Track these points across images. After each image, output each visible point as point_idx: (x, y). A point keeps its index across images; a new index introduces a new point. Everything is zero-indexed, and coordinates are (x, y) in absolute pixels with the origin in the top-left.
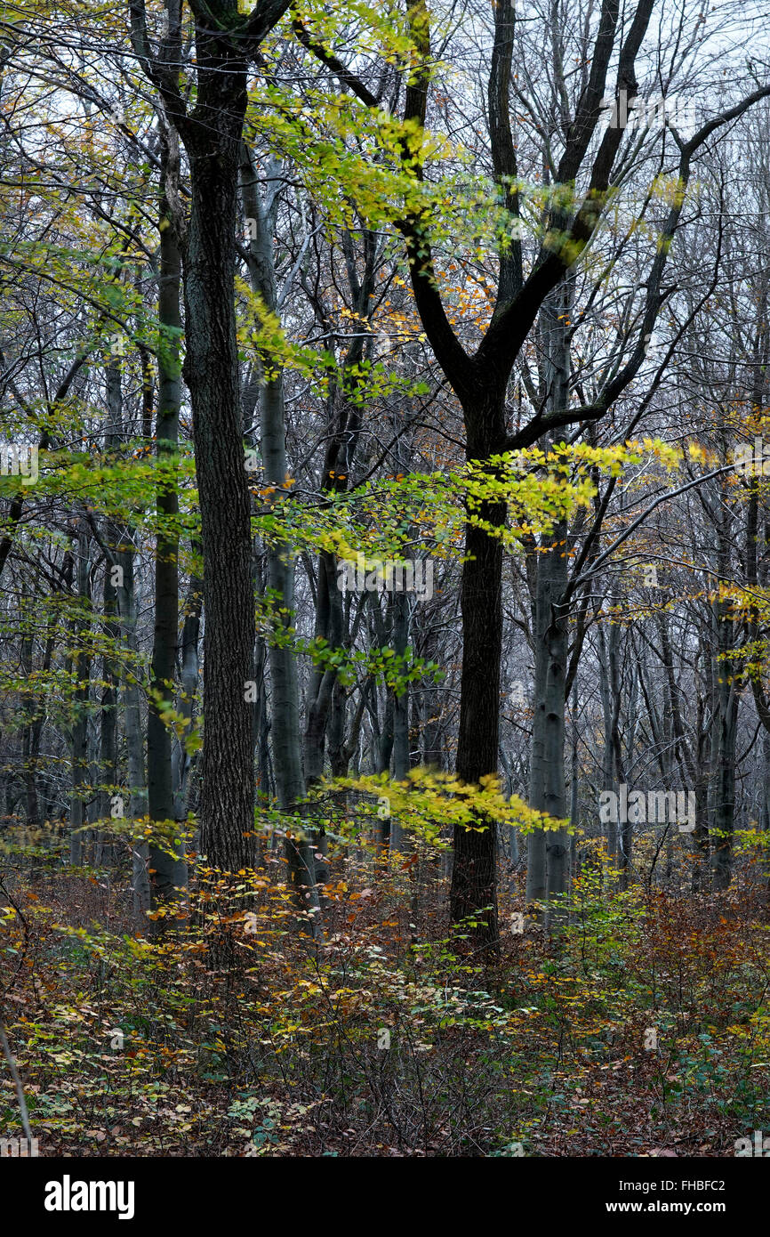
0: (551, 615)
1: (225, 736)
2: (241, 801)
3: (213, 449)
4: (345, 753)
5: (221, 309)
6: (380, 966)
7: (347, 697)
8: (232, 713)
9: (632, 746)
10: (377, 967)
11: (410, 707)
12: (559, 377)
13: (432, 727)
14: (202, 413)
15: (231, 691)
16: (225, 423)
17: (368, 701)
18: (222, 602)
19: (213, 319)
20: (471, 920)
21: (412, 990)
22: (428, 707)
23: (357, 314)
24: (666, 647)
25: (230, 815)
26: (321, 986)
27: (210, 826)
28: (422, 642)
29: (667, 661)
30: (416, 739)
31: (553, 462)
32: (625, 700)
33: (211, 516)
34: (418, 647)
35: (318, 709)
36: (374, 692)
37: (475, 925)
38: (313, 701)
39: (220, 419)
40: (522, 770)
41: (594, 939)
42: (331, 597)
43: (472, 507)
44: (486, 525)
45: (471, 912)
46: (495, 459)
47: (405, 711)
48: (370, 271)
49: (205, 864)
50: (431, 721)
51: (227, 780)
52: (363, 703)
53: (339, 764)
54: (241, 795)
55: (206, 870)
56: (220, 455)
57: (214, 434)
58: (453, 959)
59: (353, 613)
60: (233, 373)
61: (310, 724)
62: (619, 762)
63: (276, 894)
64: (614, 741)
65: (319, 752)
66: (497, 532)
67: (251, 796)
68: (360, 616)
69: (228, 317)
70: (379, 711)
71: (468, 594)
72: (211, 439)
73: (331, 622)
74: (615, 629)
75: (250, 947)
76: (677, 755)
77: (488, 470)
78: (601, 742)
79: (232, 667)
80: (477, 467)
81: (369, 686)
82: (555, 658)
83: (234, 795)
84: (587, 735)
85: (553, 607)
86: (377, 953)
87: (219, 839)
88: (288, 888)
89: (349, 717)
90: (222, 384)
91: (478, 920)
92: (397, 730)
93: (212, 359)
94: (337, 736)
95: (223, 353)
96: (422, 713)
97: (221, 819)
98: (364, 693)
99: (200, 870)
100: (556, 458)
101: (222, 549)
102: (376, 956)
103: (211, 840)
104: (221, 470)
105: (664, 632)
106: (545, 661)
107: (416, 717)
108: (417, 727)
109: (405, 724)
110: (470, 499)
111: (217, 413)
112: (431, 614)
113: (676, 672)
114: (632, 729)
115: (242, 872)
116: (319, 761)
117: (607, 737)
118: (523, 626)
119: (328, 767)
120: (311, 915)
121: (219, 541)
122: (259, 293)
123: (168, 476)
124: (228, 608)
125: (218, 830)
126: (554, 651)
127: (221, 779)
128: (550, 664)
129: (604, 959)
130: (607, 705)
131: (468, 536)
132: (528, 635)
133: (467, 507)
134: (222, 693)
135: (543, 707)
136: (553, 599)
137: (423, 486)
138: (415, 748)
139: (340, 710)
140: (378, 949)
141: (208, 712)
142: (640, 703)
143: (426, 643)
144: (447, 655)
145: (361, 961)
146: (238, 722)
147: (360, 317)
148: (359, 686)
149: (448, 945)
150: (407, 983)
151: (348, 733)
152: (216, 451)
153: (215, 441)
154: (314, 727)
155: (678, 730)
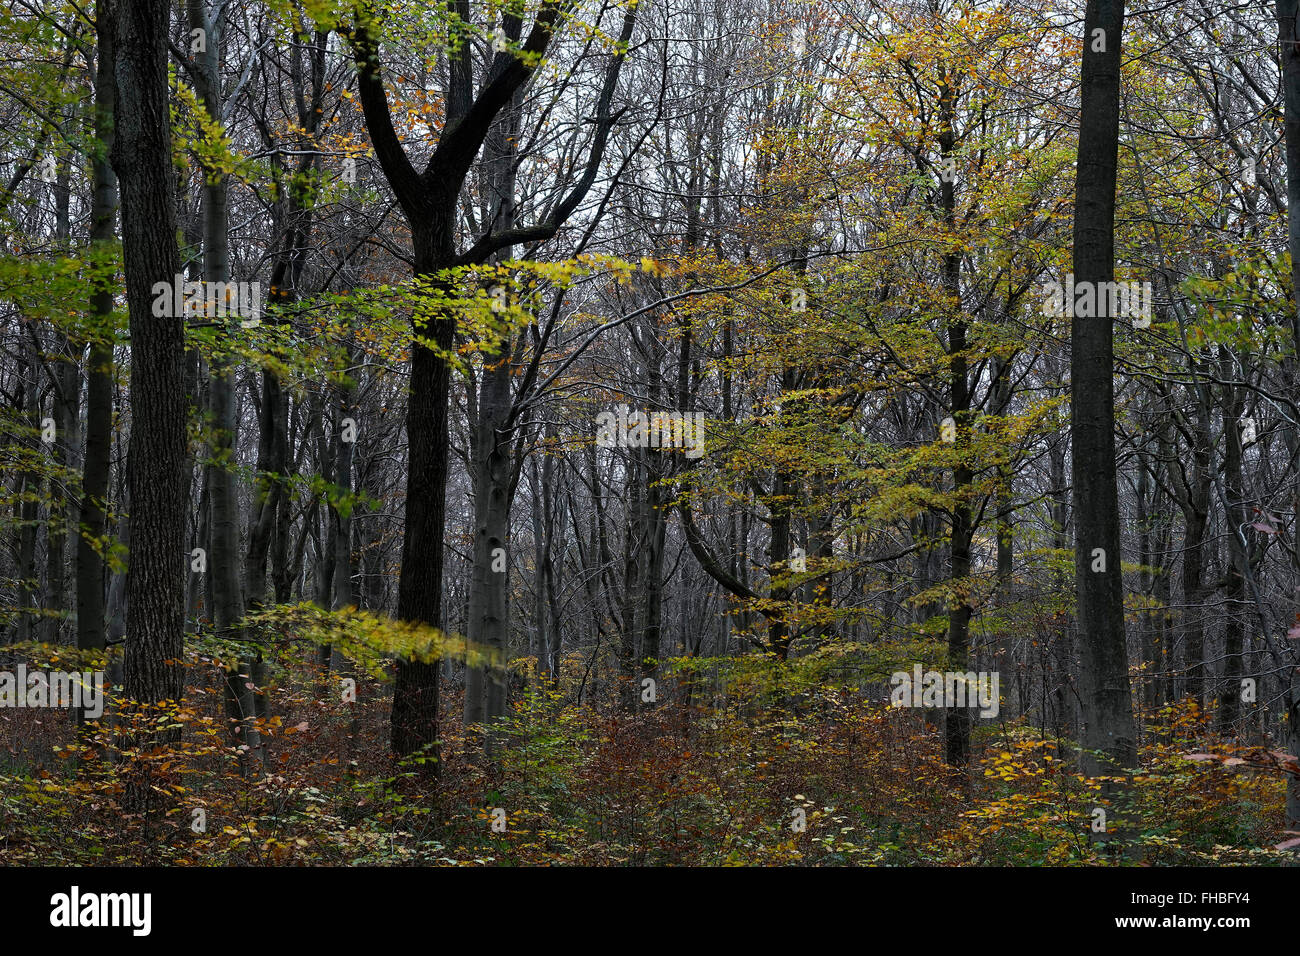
0: (493, 441)
1: (152, 553)
2: (169, 624)
3: (143, 242)
4: (288, 576)
5: (153, 91)
6: (318, 809)
7: (291, 522)
8: (160, 529)
9: (561, 573)
10: (314, 811)
11: (352, 533)
12: (504, 206)
13: (372, 552)
14: (131, 203)
15: (160, 505)
16: (156, 215)
17: (311, 528)
18: (151, 408)
19: (145, 101)
20: (420, 756)
21: (353, 836)
22: (369, 532)
23: (304, 129)
24: (595, 478)
25: (157, 640)
26: (250, 835)
27: (135, 651)
28: (364, 470)
29: (595, 491)
30: (356, 563)
31: (503, 276)
32: (556, 529)
33: (140, 315)
34: (360, 475)
35: (260, 532)
36: (317, 519)
37: (423, 761)
38: (255, 523)
39: (151, 208)
40: (456, 593)
41: (536, 763)
42: (276, 420)
43: (418, 324)
44: (432, 345)
45: (419, 747)
46: (443, 274)
47: (347, 536)
48: (318, 94)
49: (121, 695)
50: (373, 545)
51: (153, 601)
52: (306, 529)
53: (283, 587)
54: (169, 618)
55: (120, 702)
56: (151, 248)
57: (144, 226)
58: (399, 799)
59: (297, 443)
60: (167, 162)
61: (252, 546)
62: (550, 588)
63: (202, 728)
64: (545, 566)
65: (261, 574)
66: (444, 354)
67: (179, 620)
68: (304, 444)
69: (161, 100)
70: (322, 537)
71: (414, 414)
72: (141, 231)
73: (274, 444)
74: (549, 459)
75: (167, 793)
76: (604, 580)
77: (436, 284)
78: (531, 568)
79: (161, 478)
80: (426, 281)
81: (313, 511)
82: (497, 483)
83: (160, 618)
84: (519, 562)
85: (496, 433)
86: (314, 795)
87: (144, 665)
88: (215, 721)
89: (293, 543)
90: (154, 172)
91: (426, 756)
92: (340, 554)
93: (143, 145)
94: (280, 560)
95: (156, 139)
96: (363, 539)
97: (146, 644)
98: (307, 519)
99: (114, 702)
100: (506, 272)
101: (151, 351)
102: (313, 798)
103: (135, 666)
104: (152, 265)
105: (593, 463)
106: (487, 487)
107: (358, 543)
108: (359, 551)
109: (347, 548)
110: (417, 316)
111: (148, 205)
112: (373, 444)
113: (604, 503)
114: (562, 557)
115: (163, 704)
116: (261, 582)
117: (538, 563)
118: (463, 454)
119: (272, 590)
120: (240, 752)
121: (148, 342)
122: (202, 101)
123: (98, 272)
124: (157, 414)
125: (143, 655)
126: (496, 477)
127: (147, 600)
128: (492, 488)
129: (544, 782)
130: (538, 534)
131: (415, 354)
132: (467, 463)
133: (413, 324)
134: (150, 507)
135: (483, 532)
136: (495, 425)
137: (370, 300)
138: (356, 572)
139: (283, 535)
140: (315, 790)
141: (134, 527)
142: (571, 530)
143: (368, 472)
144: (388, 483)
145: (296, 805)
146: (167, 538)
147: (306, 132)
148: (302, 512)
149: (393, 783)
150: (347, 828)
151: (291, 558)
152: (146, 244)
153: (145, 234)
154: (256, 549)
155: (606, 557)
